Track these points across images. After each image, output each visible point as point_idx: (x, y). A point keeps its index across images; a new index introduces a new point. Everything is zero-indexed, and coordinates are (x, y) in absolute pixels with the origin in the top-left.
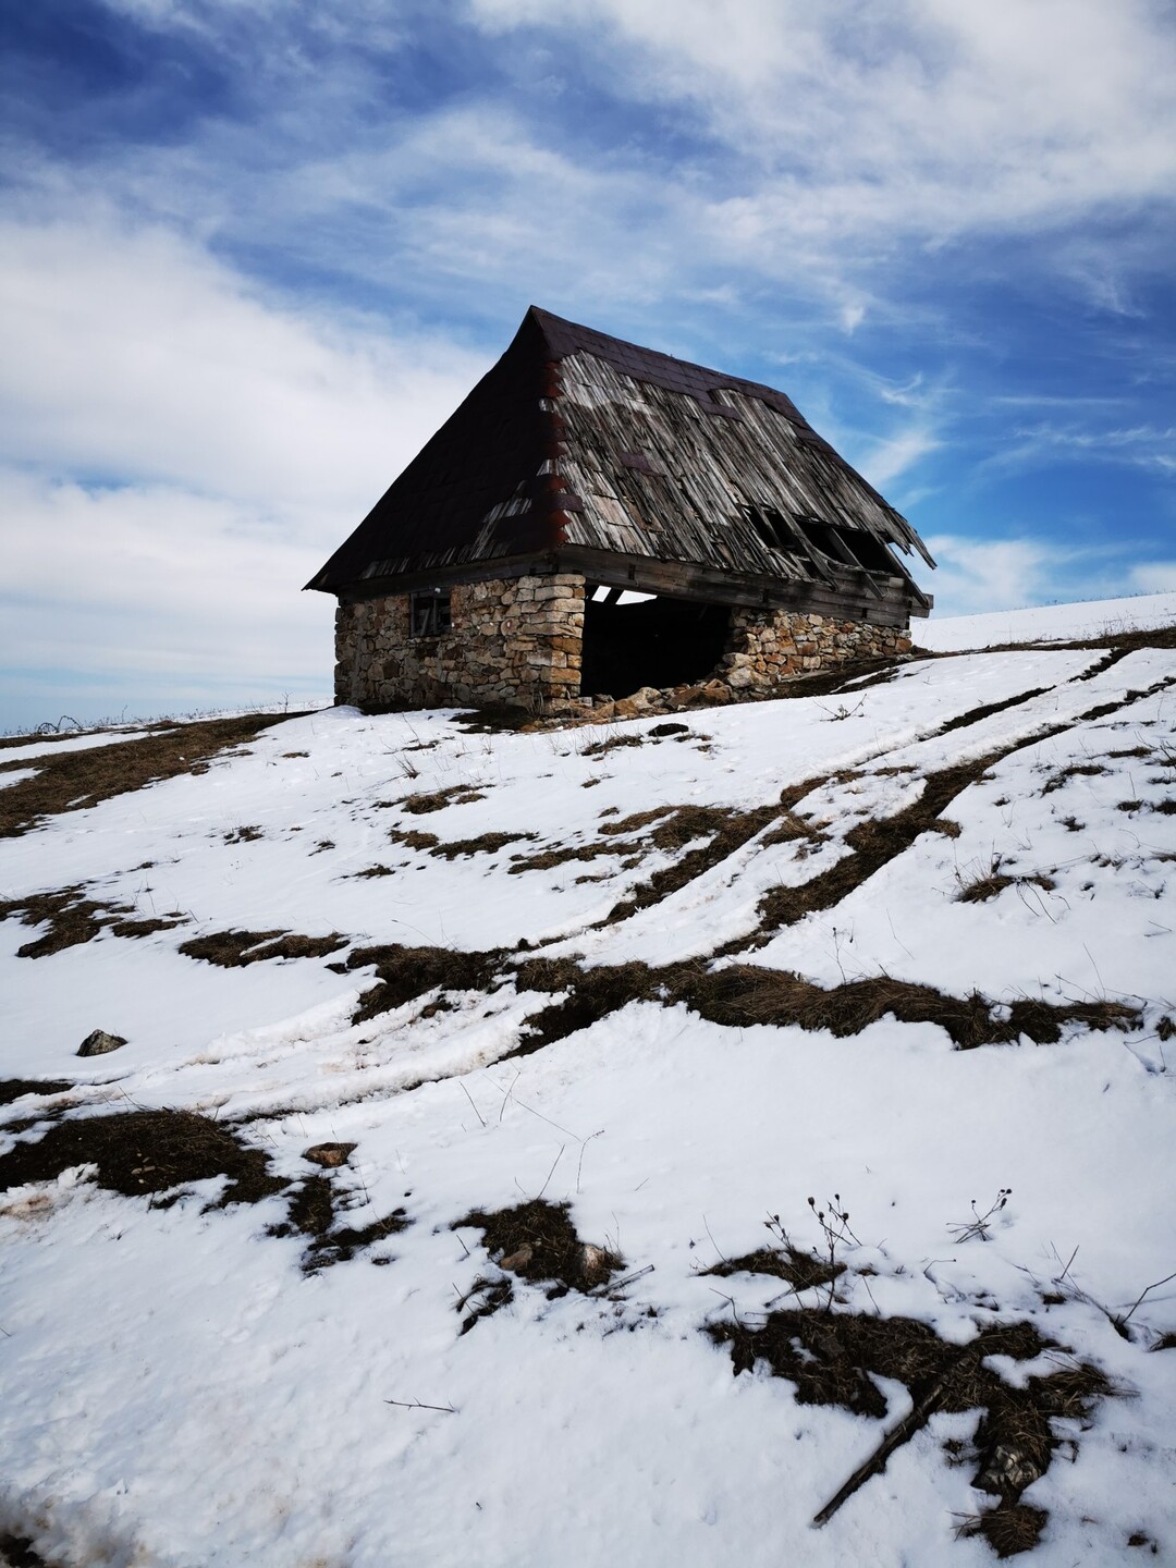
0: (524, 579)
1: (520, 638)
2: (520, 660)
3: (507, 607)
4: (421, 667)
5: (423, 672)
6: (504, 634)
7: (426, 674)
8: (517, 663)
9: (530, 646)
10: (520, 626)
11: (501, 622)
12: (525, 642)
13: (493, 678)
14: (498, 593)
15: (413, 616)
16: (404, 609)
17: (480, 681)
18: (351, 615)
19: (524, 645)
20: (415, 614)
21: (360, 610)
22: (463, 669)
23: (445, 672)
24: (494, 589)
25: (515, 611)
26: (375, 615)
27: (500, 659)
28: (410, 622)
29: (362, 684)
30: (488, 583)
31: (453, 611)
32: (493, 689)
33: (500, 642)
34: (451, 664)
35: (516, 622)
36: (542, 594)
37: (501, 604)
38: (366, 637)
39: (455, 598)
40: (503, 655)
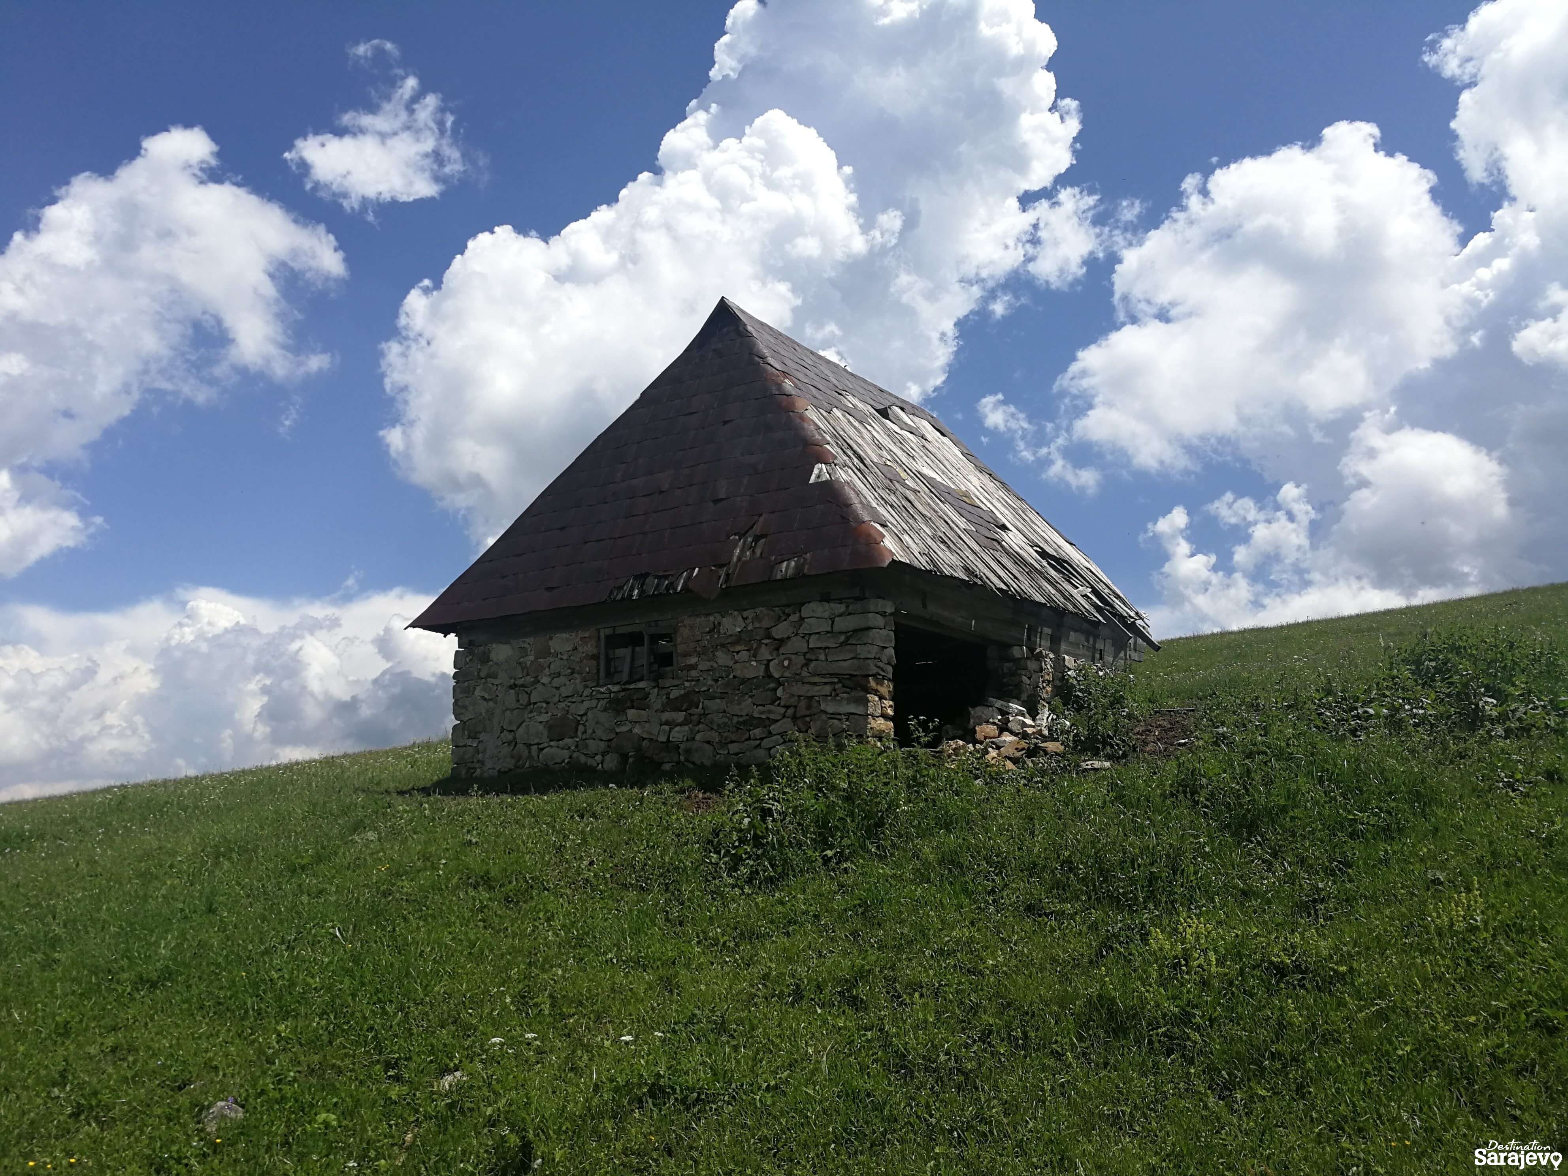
0: (813, 605)
1: (805, 680)
2: (809, 707)
3: (782, 642)
4: (619, 724)
5: (624, 729)
6: (776, 675)
7: (630, 731)
8: (802, 711)
9: (827, 689)
10: (806, 665)
11: (769, 661)
12: (815, 684)
13: (757, 732)
14: (766, 623)
15: (602, 657)
16: (589, 648)
17: (734, 737)
18: (485, 659)
19: (817, 688)
20: (607, 656)
21: (501, 652)
22: (699, 723)
23: (667, 728)
24: (757, 618)
25: (797, 644)
26: (532, 658)
27: (771, 707)
28: (598, 664)
29: (506, 750)
30: (745, 614)
31: (681, 648)
32: (759, 746)
33: (772, 685)
34: (680, 716)
35: (801, 660)
36: (845, 624)
37: (769, 637)
38: (514, 686)
39: (685, 632)
40: (775, 699)
